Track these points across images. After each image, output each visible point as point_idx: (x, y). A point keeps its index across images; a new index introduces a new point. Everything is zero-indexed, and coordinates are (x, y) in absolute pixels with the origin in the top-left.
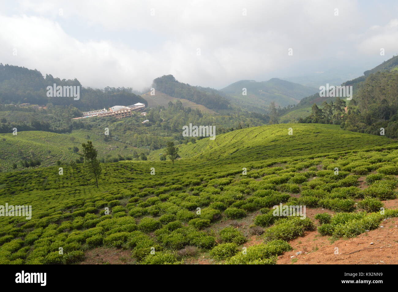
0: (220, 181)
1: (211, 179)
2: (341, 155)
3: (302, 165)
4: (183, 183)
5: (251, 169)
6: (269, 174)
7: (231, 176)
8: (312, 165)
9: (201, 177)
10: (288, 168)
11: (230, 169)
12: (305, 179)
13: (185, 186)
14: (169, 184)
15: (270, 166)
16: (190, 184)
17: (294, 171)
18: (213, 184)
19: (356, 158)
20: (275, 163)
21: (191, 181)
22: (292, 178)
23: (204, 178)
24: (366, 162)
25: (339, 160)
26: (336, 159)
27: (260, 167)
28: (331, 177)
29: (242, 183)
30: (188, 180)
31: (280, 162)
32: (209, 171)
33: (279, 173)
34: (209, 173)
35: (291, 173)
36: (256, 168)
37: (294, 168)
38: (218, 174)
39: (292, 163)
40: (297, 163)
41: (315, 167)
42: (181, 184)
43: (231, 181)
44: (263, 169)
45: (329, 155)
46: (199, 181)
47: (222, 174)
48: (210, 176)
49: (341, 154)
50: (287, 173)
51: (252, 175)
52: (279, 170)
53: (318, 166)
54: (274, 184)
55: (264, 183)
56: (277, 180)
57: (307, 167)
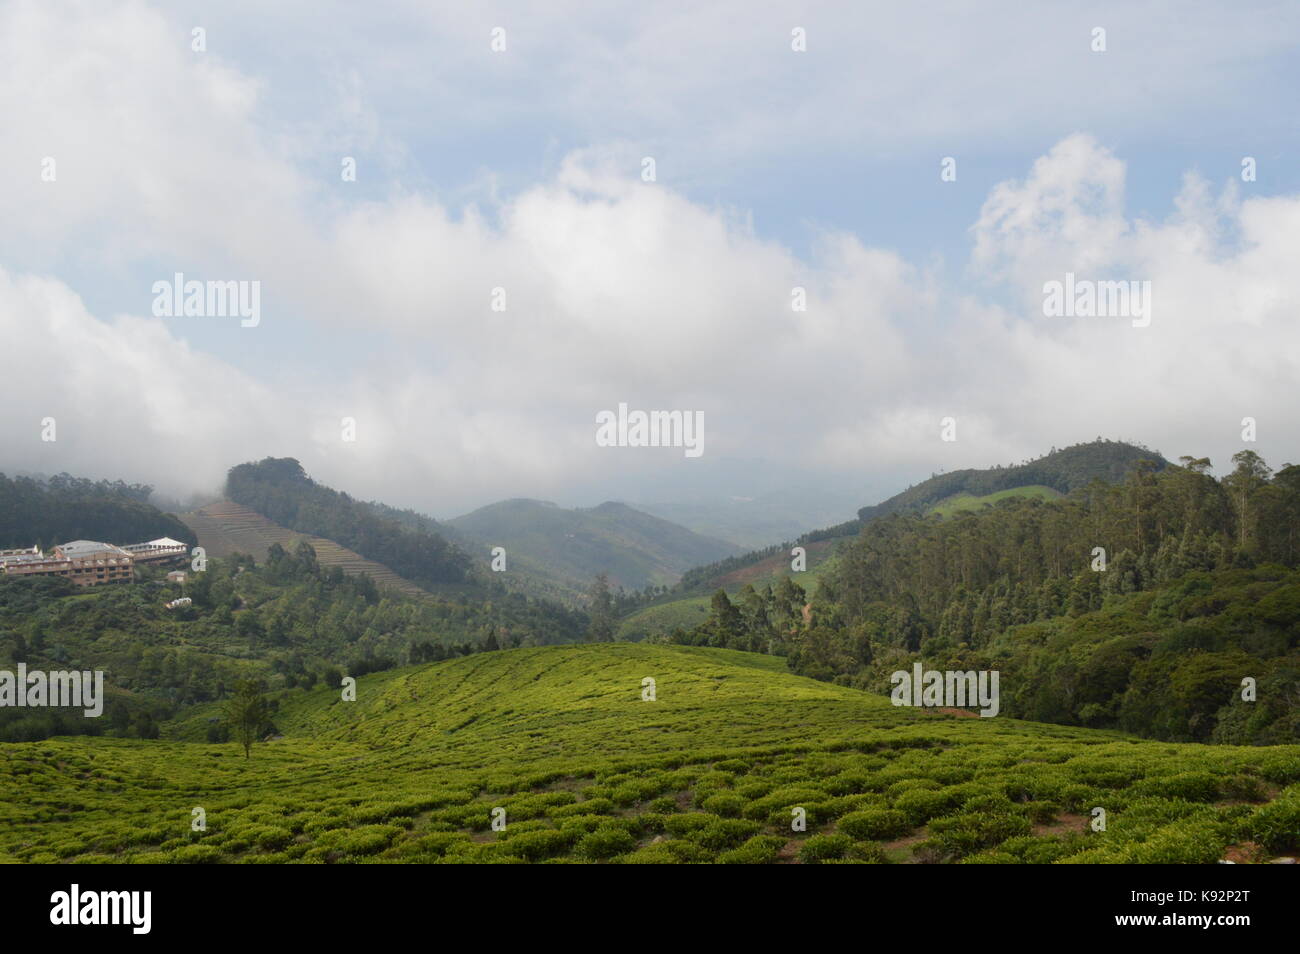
0: (355, 839)
1: (330, 827)
2: (760, 758)
3: (636, 790)
4: (230, 837)
5: (475, 795)
6: (525, 818)
7: (402, 819)
8: (664, 788)
9: (299, 817)
10: (592, 798)
11: (411, 789)
12: (624, 843)
13: (230, 852)
14: (177, 840)
15: (538, 785)
16: (252, 844)
17: (602, 811)
18: (327, 848)
19: (796, 774)
20: (558, 777)
21: (260, 833)
22: (589, 835)
23: (307, 821)
24: (816, 788)
25: (749, 776)
26: (740, 771)
27: (509, 790)
28: (704, 839)
29: (425, 850)
30: (249, 828)
31: (573, 773)
32: (339, 796)
33: (557, 816)
34: (334, 804)
35: (591, 818)
36: (495, 791)
37: (606, 800)
38: (361, 810)
39: (610, 779)
40: (624, 780)
41: (668, 798)
42: (218, 844)
43: (391, 836)
44: (513, 797)
45: (724, 758)
46: (285, 832)
47: (378, 808)
48: (334, 814)
49: (762, 755)
50: (578, 818)
51: (468, 820)
52: (558, 803)
53: (682, 794)
54: (522, 857)
55: (491, 852)
56: (538, 843)
57: (648, 795)
